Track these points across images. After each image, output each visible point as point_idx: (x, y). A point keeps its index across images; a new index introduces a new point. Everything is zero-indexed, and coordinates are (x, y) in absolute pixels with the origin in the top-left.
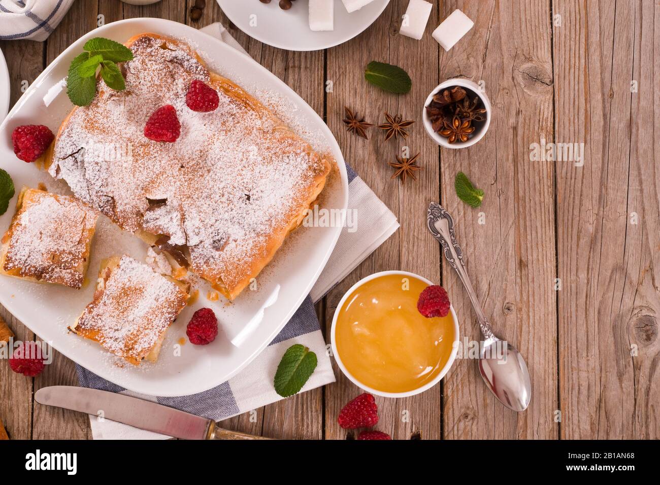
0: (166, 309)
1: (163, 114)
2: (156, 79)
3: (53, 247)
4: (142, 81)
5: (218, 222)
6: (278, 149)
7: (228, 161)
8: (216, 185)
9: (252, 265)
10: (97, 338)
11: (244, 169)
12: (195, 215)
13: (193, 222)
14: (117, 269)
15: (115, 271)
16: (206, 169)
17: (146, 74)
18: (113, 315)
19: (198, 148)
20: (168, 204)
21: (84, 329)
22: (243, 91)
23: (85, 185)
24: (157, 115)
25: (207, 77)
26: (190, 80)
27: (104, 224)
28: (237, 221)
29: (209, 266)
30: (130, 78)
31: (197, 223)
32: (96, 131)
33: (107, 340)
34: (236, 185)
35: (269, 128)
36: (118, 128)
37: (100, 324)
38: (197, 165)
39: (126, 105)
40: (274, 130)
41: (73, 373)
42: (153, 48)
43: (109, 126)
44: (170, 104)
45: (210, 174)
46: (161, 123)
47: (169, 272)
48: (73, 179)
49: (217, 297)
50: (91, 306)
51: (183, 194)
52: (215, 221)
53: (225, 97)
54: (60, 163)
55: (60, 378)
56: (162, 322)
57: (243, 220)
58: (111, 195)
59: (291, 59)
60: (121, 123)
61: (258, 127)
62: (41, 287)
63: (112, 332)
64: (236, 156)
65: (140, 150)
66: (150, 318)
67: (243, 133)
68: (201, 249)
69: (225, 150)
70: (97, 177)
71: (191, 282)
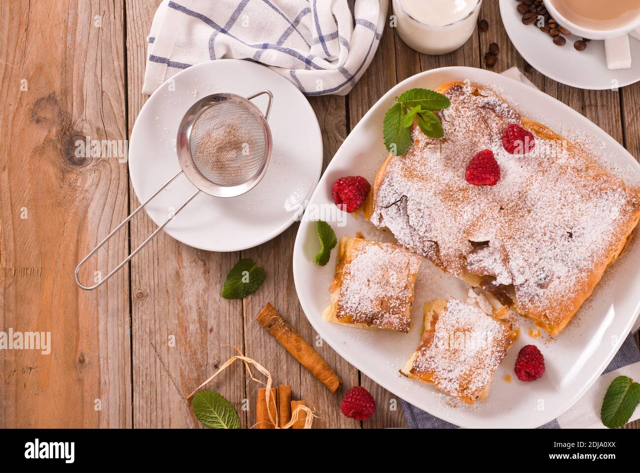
0: (495, 348)
1: (485, 158)
2: (470, 125)
3: (381, 293)
4: (458, 128)
5: (542, 261)
6: (594, 186)
7: (547, 200)
8: (538, 225)
9: (574, 301)
10: (431, 379)
11: (563, 207)
12: (519, 255)
13: (517, 262)
14: (444, 311)
15: (442, 313)
16: (526, 210)
17: (460, 121)
18: (445, 356)
19: (516, 189)
20: (490, 246)
21: (418, 372)
22: (552, 132)
23: (408, 231)
24: (478, 160)
25: (518, 121)
26: (502, 124)
27: (423, 268)
28: (560, 258)
29: (534, 304)
30: (445, 126)
31: (522, 263)
32: (415, 179)
33: (442, 381)
34: (557, 223)
35: (582, 166)
36: (436, 175)
37: (433, 366)
38: (517, 206)
39: (442, 152)
40: (587, 168)
41: (400, 415)
42: (465, 95)
43: (427, 173)
44: (486, 148)
45: (531, 214)
46: (484, 168)
47: (490, 312)
48: (396, 226)
49: (539, 334)
50: (424, 348)
51: (504, 235)
52: (539, 260)
53: (538, 139)
54: (382, 212)
55: (387, 420)
56: (492, 361)
57: (567, 257)
58: (435, 240)
59: (587, 98)
60: (438, 170)
61: (572, 165)
62: (368, 333)
63: (446, 374)
64: (555, 195)
65: (459, 195)
66: (481, 357)
67: (559, 172)
68: (526, 288)
69: (544, 190)
70: (421, 223)
71: (511, 320)
